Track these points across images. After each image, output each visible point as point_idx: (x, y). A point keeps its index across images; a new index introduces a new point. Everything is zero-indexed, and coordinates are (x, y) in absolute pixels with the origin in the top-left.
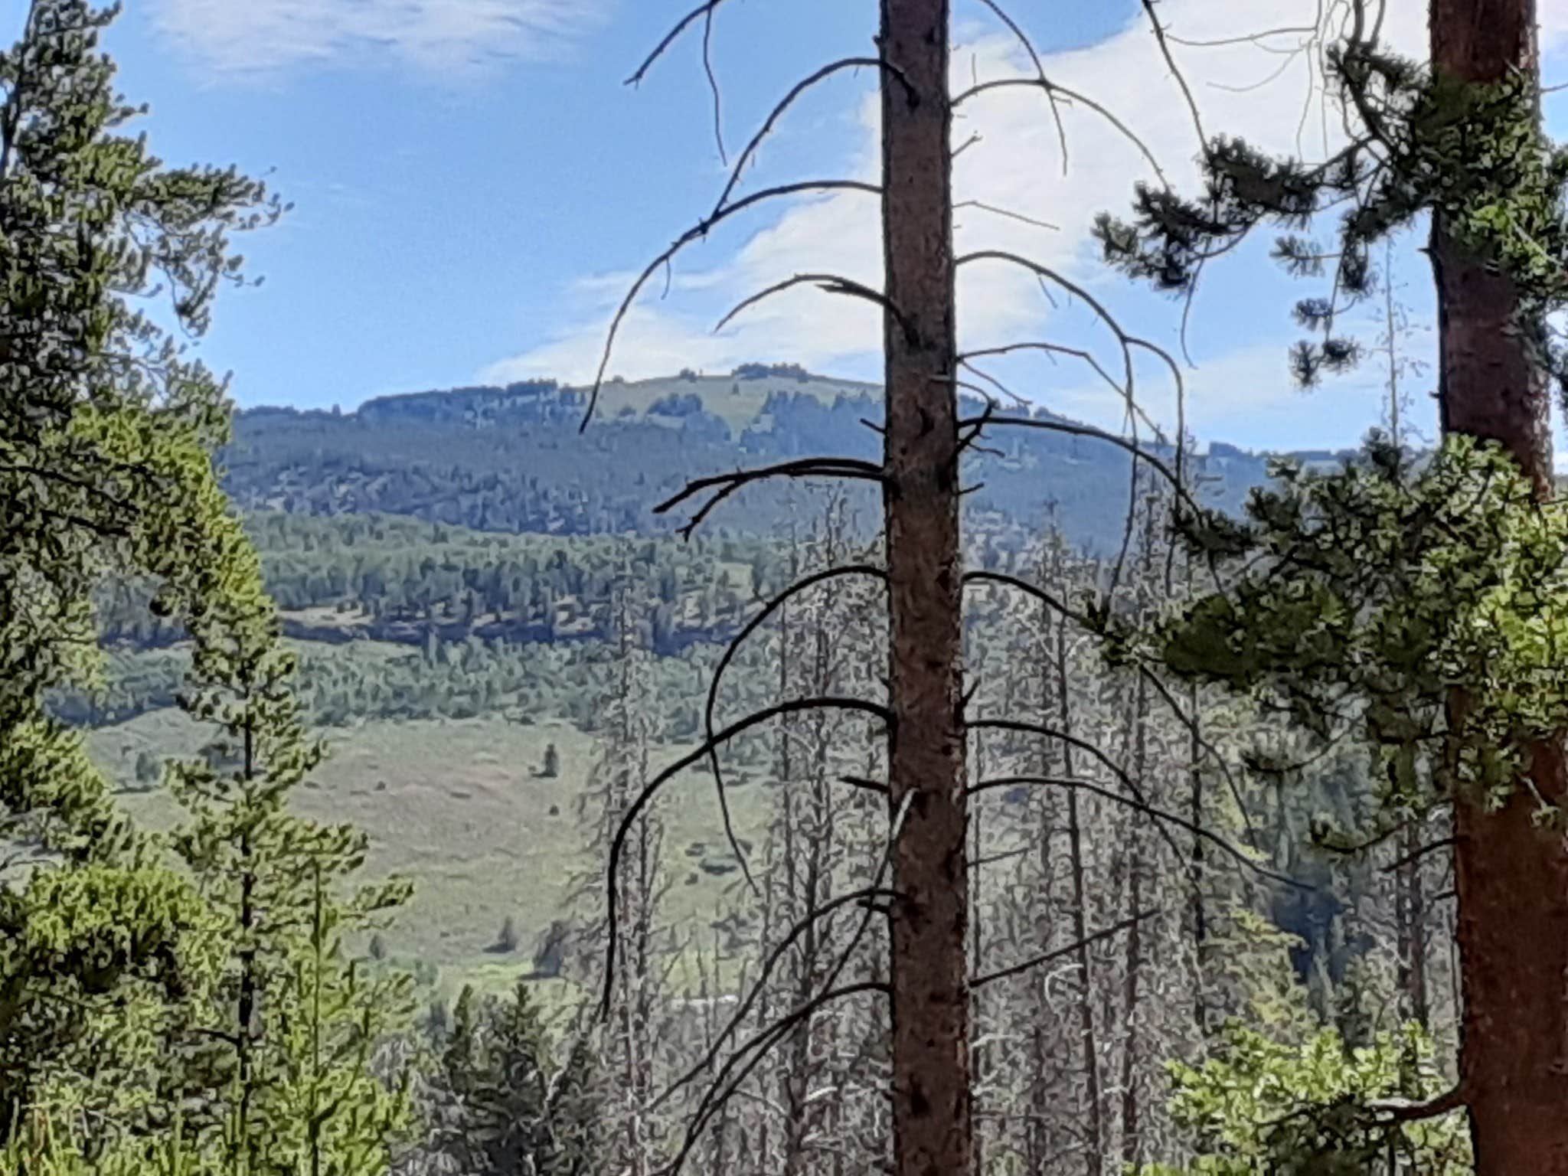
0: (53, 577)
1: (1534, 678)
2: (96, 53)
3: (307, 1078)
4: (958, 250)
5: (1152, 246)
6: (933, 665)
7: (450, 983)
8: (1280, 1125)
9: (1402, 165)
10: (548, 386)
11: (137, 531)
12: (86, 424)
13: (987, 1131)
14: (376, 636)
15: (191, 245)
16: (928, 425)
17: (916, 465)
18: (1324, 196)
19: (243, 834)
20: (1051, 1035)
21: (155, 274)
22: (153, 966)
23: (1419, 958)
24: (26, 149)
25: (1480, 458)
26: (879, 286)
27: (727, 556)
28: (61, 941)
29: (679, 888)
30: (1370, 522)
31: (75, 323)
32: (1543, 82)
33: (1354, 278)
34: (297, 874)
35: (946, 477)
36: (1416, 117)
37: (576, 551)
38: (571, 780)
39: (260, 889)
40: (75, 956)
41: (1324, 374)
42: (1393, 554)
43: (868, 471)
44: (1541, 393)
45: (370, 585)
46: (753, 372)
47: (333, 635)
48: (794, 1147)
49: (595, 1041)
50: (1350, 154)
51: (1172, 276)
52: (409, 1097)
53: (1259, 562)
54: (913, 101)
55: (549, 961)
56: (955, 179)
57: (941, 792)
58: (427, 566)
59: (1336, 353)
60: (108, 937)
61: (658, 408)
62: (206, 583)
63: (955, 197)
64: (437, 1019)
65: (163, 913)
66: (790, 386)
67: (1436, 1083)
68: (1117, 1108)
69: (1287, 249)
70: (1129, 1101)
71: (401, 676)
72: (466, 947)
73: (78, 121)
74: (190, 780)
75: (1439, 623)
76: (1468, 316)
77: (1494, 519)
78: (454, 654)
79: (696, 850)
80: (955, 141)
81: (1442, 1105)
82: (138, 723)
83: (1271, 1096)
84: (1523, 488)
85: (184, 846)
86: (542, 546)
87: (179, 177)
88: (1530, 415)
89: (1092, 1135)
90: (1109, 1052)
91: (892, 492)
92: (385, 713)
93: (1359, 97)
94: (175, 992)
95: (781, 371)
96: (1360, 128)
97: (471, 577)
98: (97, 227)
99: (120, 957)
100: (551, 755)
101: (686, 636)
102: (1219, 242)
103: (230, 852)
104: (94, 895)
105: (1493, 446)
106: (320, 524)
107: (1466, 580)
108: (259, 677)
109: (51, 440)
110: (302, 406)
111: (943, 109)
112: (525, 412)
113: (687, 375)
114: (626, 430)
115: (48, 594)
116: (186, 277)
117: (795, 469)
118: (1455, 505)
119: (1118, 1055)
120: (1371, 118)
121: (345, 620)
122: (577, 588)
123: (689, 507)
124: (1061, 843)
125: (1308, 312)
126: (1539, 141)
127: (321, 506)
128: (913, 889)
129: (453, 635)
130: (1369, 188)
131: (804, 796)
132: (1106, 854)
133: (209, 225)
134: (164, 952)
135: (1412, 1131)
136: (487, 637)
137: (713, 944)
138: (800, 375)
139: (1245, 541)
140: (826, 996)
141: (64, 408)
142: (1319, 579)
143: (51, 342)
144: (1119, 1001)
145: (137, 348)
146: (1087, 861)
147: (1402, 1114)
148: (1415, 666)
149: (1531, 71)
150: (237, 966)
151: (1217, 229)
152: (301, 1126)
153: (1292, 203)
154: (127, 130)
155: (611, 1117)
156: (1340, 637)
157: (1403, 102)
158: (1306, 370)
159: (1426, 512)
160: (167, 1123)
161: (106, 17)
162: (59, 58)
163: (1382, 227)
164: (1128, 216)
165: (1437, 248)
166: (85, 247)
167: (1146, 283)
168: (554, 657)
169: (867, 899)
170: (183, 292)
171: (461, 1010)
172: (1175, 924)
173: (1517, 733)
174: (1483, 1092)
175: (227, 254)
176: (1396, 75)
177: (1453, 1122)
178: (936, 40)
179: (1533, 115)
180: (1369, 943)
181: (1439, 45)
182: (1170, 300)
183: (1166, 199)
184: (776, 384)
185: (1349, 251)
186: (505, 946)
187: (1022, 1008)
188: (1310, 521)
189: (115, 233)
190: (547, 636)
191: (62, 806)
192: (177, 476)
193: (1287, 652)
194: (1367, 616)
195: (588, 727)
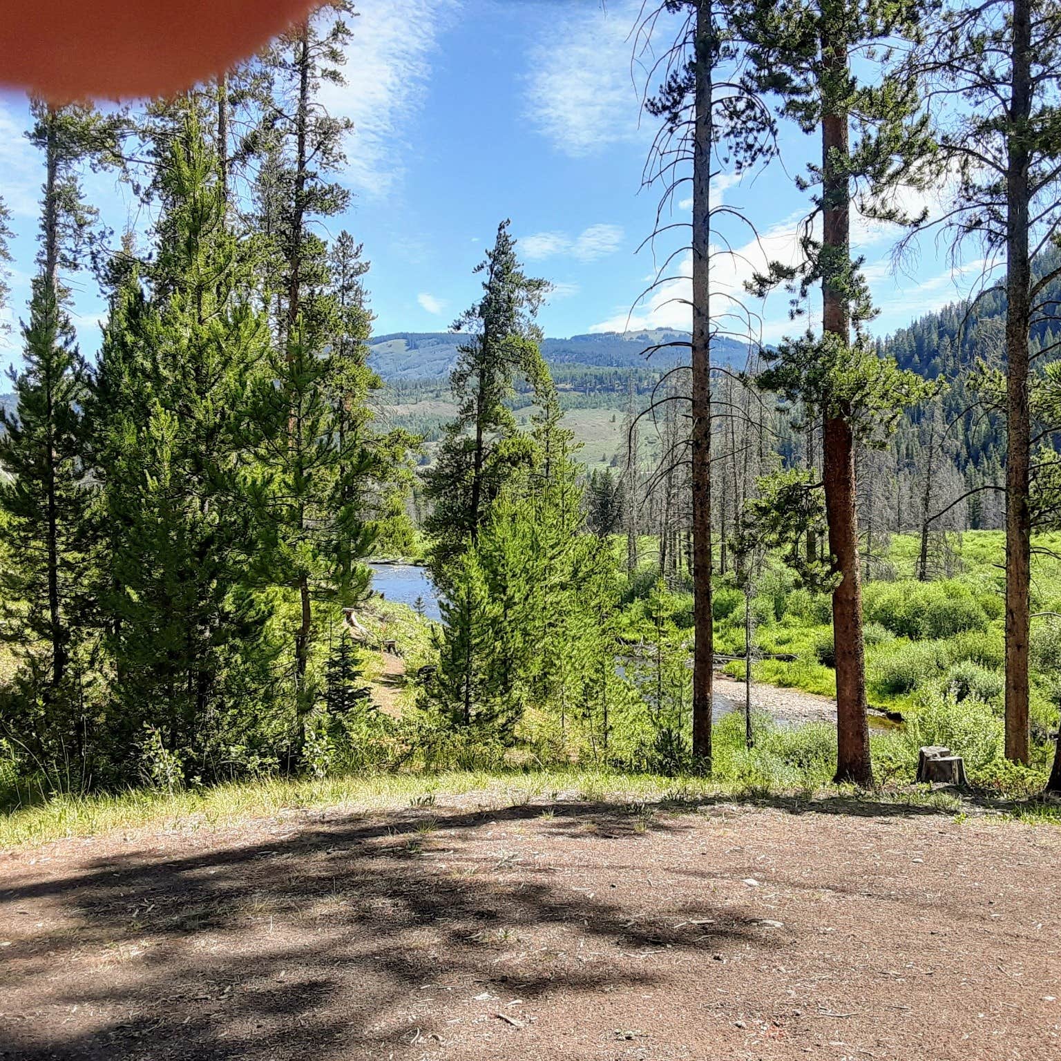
0: (503, 373)
1: (844, 387)
2: (511, 252)
3: (561, 485)
4: (710, 293)
5: (756, 287)
6: (703, 389)
7: (591, 468)
8: (781, 490)
9: (816, 267)
10: (613, 333)
11: (522, 363)
12: (510, 338)
13: (712, 500)
14: (575, 390)
15: (534, 296)
16: (702, 334)
17: (700, 343)
18: (797, 274)
19: (547, 431)
20: (727, 479)
21: (525, 303)
22: (527, 460)
23: (811, 462)
24: (496, 275)
25: (833, 336)
26: (691, 300)
27: (654, 371)
28: (506, 454)
29: (643, 447)
30: (806, 352)
31: (507, 315)
32: (850, 246)
33: (804, 294)
34: (559, 440)
35: (706, 346)
36: (820, 256)
37: (620, 371)
38: (618, 423)
39: (551, 444)
40: (510, 458)
41: (796, 316)
42: (811, 359)
43: (688, 344)
44: (847, 320)
45: (573, 379)
46: (660, 329)
47: (565, 390)
48: (668, 503)
49: (624, 481)
50: (803, 264)
51: (761, 294)
52: (584, 489)
53: (779, 361)
54: (700, 257)
55: (614, 464)
56: (710, 276)
57: (704, 418)
58: (586, 375)
59: (799, 312)
60: (517, 453)
61: (638, 338)
62: (537, 374)
63: (710, 280)
64: (589, 476)
65: (529, 448)
66: (669, 332)
67: (817, 479)
68: (742, 495)
69: (788, 287)
70: (744, 493)
71: (580, 399)
72: (595, 461)
73: (508, 268)
74: (535, 419)
75: (822, 375)
76: (830, 303)
77: (835, 351)
78: (592, 394)
79: (647, 438)
80: (710, 267)
81: (819, 486)
82: (522, 410)
83: (780, 483)
84: (842, 343)
85: (534, 434)
86: (612, 370)
87: (530, 280)
88: (844, 326)
89: (736, 501)
90: (740, 483)
91: (694, 349)
92: (577, 408)
93: (806, 251)
94: (532, 466)
95: (667, 329)
96: (806, 258)
97: (596, 377)
98: (512, 292)
99: (519, 458)
100: (614, 417)
101: (645, 390)
102: (772, 286)
103: (544, 436)
104: (513, 444)
105: (836, 334)
106: (562, 365)
107: (828, 365)
108: (550, 396)
109: (502, 342)
110: (558, 338)
111: (707, 259)
112: (608, 339)
113: (645, 330)
114: (631, 343)
115: (502, 377)
116: (532, 304)
117: (671, 344)
118: (826, 347)
119: (742, 484)
120: (809, 255)
121: (568, 387)
122: (620, 379)
123: (647, 353)
124: (730, 435)
125: (792, 302)
126: (849, 261)
127: (562, 361)
128: (698, 440)
129: (592, 390)
130: (808, 272)
131: (671, 425)
132: (740, 438)
133: (537, 292)
134: (529, 457)
135: (811, 491)
136: (599, 390)
137: (651, 459)
138: (672, 330)
139: (776, 356)
140: (678, 464)
141: (505, 334)
142: (793, 365)
143: (502, 319)
144: (742, 471)
145: (522, 321)
146: (736, 439)
147: (809, 488)
148: (816, 385)
149: (848, 244)
150: (546, 461)
151: (771, 283)
152: (560, 495)
153: (789, 276)
154: (519, 270)
155: (627, 497)
156: (798, 378)
157: (817, 252)
158: (792, 316)
159: (819, 350)
160: (531, 495)
161: (514, 243)
162: (503, 253)
163: (811, 282)
164: (751, 280)
165: (824, 286)
166: (509, 297)
167: (755, 296)
168: (614, 395)
169: (687, 442)
170: (532, 308)
171: (594, 474)
172: (755, 454)
173: (839, 399)
174: (829, 482)
175: (542, 299)
176: (815, 245)
177: (821, 490)
178: (706, 242)
179: (847, 254)
180: (800, 458)
181: (826, 238)
182: (761, 300)
183: (759, 276)
184: (665, 332)
185: (803, 288)
186: (604, 460)
187: (720, 473)
188: (792, 351)
189: (516, 294)
190: (613, 390)
191: (506, 425)
192: (531, 350)
193: (785, 382)
194: (804, 373)
195: (622, 411)
